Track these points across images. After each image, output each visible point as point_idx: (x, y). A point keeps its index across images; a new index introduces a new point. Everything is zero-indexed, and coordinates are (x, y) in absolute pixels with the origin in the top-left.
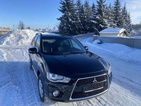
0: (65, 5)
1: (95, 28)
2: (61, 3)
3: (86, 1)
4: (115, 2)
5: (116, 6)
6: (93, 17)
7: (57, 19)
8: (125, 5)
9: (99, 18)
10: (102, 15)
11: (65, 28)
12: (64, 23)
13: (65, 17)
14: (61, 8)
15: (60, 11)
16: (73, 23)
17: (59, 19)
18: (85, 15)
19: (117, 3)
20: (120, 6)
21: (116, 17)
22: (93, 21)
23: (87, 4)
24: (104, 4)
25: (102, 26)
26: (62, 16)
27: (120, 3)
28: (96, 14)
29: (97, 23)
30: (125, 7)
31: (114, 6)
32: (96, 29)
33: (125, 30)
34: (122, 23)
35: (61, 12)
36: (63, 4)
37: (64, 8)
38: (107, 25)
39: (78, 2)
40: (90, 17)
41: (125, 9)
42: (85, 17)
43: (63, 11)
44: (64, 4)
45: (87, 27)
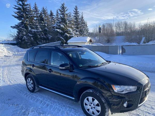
0: (21, 10)
1: (61, 37)
2: (15, 8)
3: (44, 8)
4: (74, 11)
5: (76, 15)
6: (57, 26)
7: (11, 27)
8: (82, 14)
9: (63, 26)
10: (66, 23)
11: (25, 38)
12: (23, 32)
13: (23, 24)
14: (16, 13)
15: (15, 17)
16: (33, 32)
17: (14, 27)
18: (45, 23)
19: (76, 12)
20: (79, 15)
21: (77, 26)
22: (58, 30)
23: (44, 11)
24: (66, 12)
25: (68, 35)
26: (18, 23)
27: (79, 13)
28: (59, 22)
29: (62, 32)
30: (82, 16)
31: (74, 15)
32: (63, 38)
33: (90, 38)
34: (83, 31)
35: (17, 19)
36: (17, 9)
37: (20, 14)
38: (72, 34)
39: (34, 8)
40: (54, 25)
41: (83, 19)
42: (46, 25)
43: (19, 18)
44: (19, 9)
45: (49, 36)
